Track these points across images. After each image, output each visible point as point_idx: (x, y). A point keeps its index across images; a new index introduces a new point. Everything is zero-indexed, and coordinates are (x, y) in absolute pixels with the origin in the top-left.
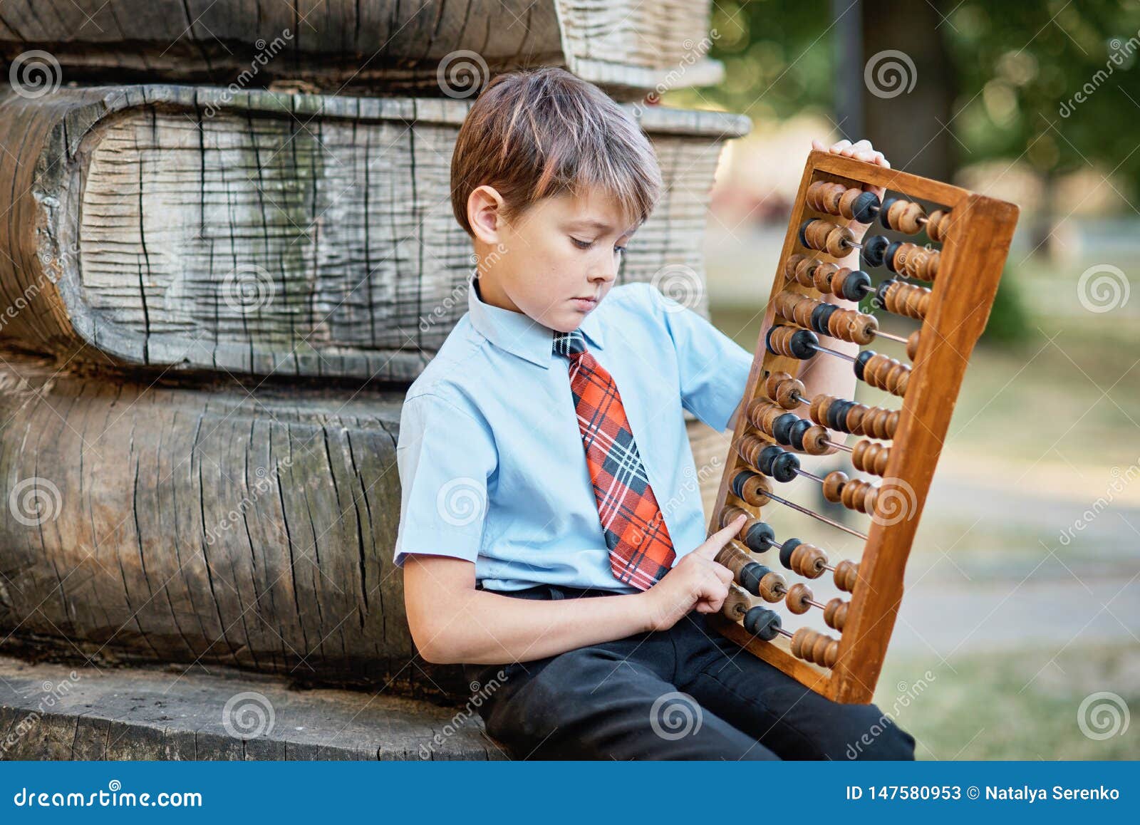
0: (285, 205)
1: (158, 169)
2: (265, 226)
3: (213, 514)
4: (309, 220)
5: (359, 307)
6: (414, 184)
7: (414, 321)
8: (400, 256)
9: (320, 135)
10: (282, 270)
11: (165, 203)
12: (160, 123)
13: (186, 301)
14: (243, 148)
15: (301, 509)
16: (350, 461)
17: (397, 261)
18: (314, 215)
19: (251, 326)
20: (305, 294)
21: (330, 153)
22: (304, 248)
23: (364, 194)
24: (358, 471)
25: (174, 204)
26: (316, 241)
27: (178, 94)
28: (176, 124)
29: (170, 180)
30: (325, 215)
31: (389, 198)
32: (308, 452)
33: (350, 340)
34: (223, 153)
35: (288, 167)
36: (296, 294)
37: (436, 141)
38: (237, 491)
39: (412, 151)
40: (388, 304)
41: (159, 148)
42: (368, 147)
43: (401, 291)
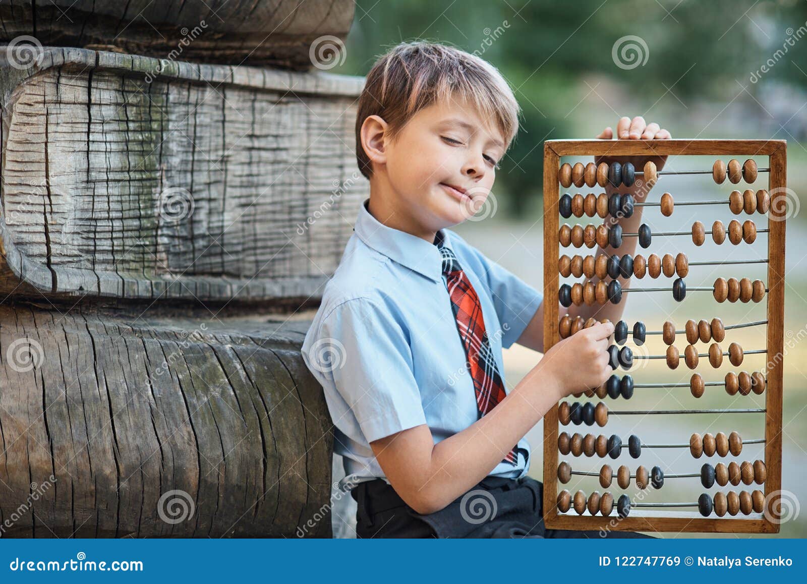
0: (142, 153)
1: (59, 121)
2: (129, 171)
3: (122, 422)
4: (158, 166)
5: (184, 238)
6: (224, 136)
7: (218, 250)
8: (213, 196)
9: (167, 94)
10: (139, 209)
11: (63, 151)
12: (63, 81)
13: (76, 236)
14: (117, 104)
15: (206, 415)
16: (244, 373)
17: (210, 200)
18: (160, 163)
19: (118, 257)
20: (152, 229)
21: (172, 109)
22: (153, 190)
23: (192, 145)
24: (253, 381)
25: (69, 152)
26: (162, 183)
27: (86, 56)
28: (73, 82)
29: (67, 131)
30: (168, 162)
31: (207, 148)
32: (204, 367)
33: (180, 267)
34: (104, 108)
35: (145, 121)
36: (147, 229)
37: (238, 101)
38: (145, 402)
39: (223, 109)
40: (203, 236)
41: (60, 103)
42: (196, 105)
43: (211, 225)
